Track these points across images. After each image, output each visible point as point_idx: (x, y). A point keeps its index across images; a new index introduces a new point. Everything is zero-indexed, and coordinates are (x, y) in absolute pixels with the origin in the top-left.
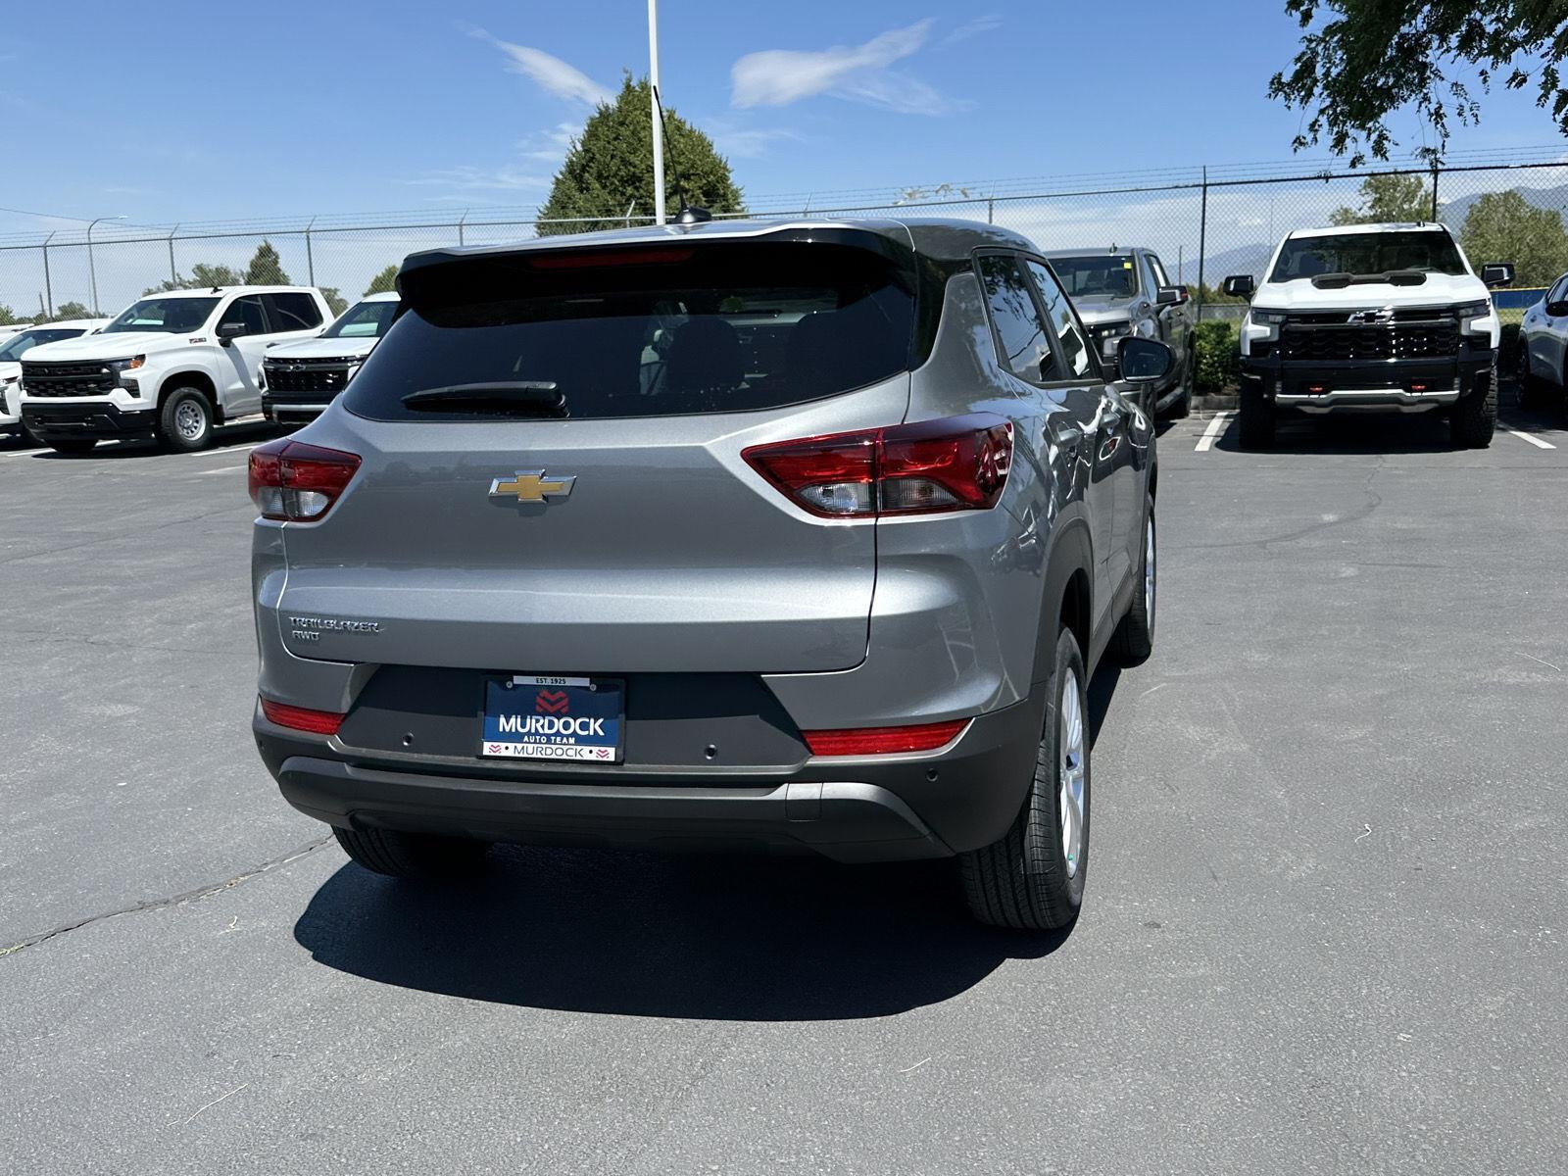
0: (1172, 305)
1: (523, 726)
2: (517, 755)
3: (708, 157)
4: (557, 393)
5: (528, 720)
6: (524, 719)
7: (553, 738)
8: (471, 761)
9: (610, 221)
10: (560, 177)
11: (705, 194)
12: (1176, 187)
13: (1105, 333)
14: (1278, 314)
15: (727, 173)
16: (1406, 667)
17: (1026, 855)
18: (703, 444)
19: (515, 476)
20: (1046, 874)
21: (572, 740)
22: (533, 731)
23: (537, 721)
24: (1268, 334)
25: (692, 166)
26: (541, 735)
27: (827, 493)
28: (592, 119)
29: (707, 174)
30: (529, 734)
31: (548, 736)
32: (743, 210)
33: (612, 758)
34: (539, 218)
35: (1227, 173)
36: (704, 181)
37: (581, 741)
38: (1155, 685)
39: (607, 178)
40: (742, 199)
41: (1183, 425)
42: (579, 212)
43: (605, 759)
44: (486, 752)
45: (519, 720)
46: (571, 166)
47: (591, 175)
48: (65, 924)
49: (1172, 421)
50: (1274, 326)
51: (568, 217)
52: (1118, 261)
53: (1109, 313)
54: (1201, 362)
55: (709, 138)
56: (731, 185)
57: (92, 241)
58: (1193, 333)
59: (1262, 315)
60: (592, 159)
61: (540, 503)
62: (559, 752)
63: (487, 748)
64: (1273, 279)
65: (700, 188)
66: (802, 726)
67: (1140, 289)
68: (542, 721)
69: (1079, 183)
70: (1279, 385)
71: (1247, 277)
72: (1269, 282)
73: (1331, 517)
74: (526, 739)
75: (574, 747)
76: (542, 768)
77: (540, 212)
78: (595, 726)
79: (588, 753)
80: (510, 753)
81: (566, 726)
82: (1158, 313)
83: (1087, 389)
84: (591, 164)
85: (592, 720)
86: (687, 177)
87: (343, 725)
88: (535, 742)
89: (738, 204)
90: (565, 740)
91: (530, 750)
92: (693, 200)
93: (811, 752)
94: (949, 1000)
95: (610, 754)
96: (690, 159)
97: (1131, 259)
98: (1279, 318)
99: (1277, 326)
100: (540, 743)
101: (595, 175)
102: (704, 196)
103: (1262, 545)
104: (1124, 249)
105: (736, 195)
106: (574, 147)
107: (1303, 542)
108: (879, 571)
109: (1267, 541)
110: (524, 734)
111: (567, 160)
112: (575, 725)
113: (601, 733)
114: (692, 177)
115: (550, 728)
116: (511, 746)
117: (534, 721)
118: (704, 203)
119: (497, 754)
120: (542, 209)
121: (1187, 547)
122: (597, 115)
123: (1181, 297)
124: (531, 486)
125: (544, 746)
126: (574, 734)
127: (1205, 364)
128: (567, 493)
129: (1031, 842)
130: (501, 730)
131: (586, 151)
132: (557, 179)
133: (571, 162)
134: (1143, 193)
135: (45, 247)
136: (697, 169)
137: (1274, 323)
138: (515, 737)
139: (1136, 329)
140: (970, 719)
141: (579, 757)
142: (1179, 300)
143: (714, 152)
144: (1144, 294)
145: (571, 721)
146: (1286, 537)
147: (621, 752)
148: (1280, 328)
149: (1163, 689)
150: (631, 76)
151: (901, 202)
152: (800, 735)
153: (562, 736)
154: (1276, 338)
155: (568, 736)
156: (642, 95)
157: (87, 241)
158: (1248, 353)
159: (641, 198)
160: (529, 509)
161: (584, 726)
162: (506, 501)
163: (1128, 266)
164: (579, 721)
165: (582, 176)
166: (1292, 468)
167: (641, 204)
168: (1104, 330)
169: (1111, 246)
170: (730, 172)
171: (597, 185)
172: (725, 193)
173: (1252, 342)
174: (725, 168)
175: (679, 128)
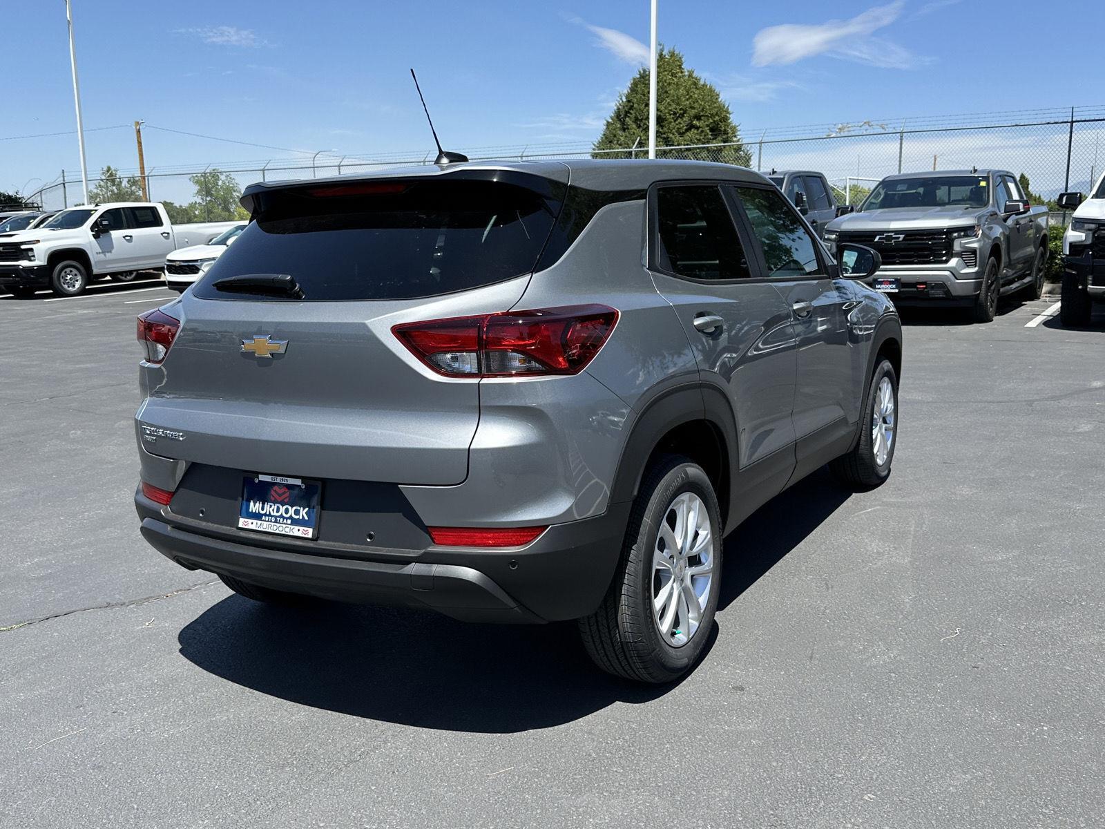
0: (1017, 214)
1: (263, 509)
2: (257, 529)
3: (715, 103)
4: (292, 282)
5: (266, 505)
6: (263, 504)
7: (278, 519)
8: (230, 530)
9: (640, 151)
10: (610, 120)
11: (712, 130)
12: (1048, 123)
13: (956, 234)
14: (1093, 223)
15: (728, 115)
16: (1079, 507)
17: (620, 628)
18: (366, 322)
19: (253, 339)
20: (636, 643)
21: (289, 521)
22: (268, 513)
23: (271, 506)
24: (1084, 238)
25: (703, 110)
26: (272, 516)
27: (455, 359)
28: (634, 79)
29: (712, 116)
30: (265, 515)
31: (276, 517)
32: (738, 141)
33: (310, 536)
34: (594, 149)
35: (1090, 113)
36: (711, 121)
37: (295, 522)
38: (870, 507)
39: (641, 120)
40: (739, 133)
41: (1030, 306)
42: (620, 145)
43: (306, 536)
44: (240, 525)
45: (261, 505)
46: (618, 115)
47: (630, 119)
48: (59, 612)
49: (1024, 303)
50: (1088, 232)
51: (613, 149)
52: (976, 180)
53: (958, 220)
54: (1056, 258)
55: (717, 90)
56: (730, 123)
57: (316, 165)
58: (1045, 235)
59: (1080, 224)
60: (631, 108)
61: (268, 358)
62: (281, 529)
63: (242, 522)
64: (1096, 196)
65: (708, 126)
66: (427, 523)
67: (991, 202)
68: (273, 506)
69: (972, 121)
70: (1090, 278)
71: (1076, 194)
72: (1092, 198)
73: (1099, 383)
74: (263, 518)
75: (290, 526)
76: (270, 539)
77: (594, 145)
78: (303, 512)
79: (297, 531)
80: (253, 527)
81: (287, 511)
82: (1005, 220)
83: (816, 282)
84: (631, 111)
85: (302, 509)
86: (698, 118)
87: (173, 499)
88: (268, 521)
89: (735, 136)
90: (285, 521)
91: (264, 526)
92: (703, 134)
93: (434, 542)
94: (556, 727)
95: (309, 533)
96: (701, 105)
97: (986, 179)
98: (1093, 226)
99: (1091, 232)
100: (271, 521)
101: (633, 119)
102: (710, 131)
103: (1030, 403)
104: (983, 171)
105: (734, 130)
106: (621, 99)
107: (1064, 403)
108: (481, 417)
109: (1034, 401)
110: (263, 515)
111: (616, 108)
112: (292, 511)
113: (306, 518)
114: (702, 118)
115: (278, 511)
116: (255, 522)
117: (269, 506)
118: (710, 136)
119: (246, 527)
120: (596, 144)
121: (970, 402)
122: (638, 76)
123: (1024, 208)
124: (263, 346)
125: (272, 524)
126: (291, 518)
127: (1059, 260)
128: (284, 352)
129: (622, 619)
130: (250, 511)
131: (629, 101)
132: (608, 122)
133: (619, 109)
134: (1022, 127)
135: (263, 170)
136: (706, 112)
137: (1089, 230)
138: (257, 516)
139: (981, 232)
140: (548, 526)
141: (292, 534)
142: (1022, 210)
143: (720, 100)
144: (993, 206)
145: (290, 508)
146: (1053, 398)
147: (316, 532)
148: (1094, 234)
149: (878, 510)
150: (663, 48)
151: (834, 135)
152: (428, 530)
153: (284, 518)
154: (1089, 242)
155: (287, 518)
156: (671, 61)
157: (312, 165)
158: (1068, 253)
159: (664, 134)
160: (263, 362)
161: (297, 512)
162: (250, 355)
163: (983, 184)
164: (294, 508)
165: (624, 121)
166: (1092, 344)
167: (664, 138)
168: (955, 232)
169: (972, 169)
170: (730, 114)
171: (634, 126)
172: (725, 130)
173: (1071, 244)
174: (727, 112)
175: (695, 84)
